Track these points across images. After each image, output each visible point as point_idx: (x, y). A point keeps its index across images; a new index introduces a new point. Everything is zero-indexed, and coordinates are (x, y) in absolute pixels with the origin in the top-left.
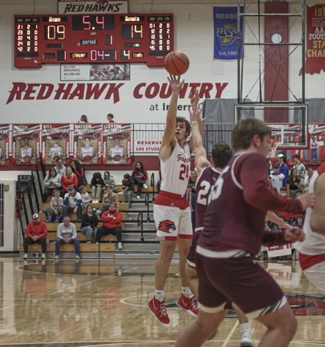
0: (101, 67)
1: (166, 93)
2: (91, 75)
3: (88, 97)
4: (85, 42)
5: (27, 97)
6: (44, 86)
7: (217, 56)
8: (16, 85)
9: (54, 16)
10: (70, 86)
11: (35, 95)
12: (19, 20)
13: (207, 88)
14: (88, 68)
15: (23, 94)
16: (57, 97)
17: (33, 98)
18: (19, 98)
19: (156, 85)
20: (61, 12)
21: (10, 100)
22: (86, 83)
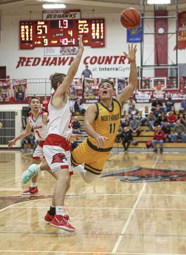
0: (66, 48)
1: (101, 62)
2: (61, 52)
3: (59, 64)
4: (57, 35)
5: (27, 65)
6: (36, 59)
7: (128, 41)
8: (21, 58)
9: (41, 21)
10: (50, 58)
11: (31, 64)
12: (23, 24)
13: (123, 58)
14: (59, 48)
15: (25, 63)
16: (43, 65)
17: (30, 65)
18: (22, 65)
19: (96, 58)
20: (45, 19)
21: (18, 66)
22: (58, 57)
